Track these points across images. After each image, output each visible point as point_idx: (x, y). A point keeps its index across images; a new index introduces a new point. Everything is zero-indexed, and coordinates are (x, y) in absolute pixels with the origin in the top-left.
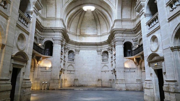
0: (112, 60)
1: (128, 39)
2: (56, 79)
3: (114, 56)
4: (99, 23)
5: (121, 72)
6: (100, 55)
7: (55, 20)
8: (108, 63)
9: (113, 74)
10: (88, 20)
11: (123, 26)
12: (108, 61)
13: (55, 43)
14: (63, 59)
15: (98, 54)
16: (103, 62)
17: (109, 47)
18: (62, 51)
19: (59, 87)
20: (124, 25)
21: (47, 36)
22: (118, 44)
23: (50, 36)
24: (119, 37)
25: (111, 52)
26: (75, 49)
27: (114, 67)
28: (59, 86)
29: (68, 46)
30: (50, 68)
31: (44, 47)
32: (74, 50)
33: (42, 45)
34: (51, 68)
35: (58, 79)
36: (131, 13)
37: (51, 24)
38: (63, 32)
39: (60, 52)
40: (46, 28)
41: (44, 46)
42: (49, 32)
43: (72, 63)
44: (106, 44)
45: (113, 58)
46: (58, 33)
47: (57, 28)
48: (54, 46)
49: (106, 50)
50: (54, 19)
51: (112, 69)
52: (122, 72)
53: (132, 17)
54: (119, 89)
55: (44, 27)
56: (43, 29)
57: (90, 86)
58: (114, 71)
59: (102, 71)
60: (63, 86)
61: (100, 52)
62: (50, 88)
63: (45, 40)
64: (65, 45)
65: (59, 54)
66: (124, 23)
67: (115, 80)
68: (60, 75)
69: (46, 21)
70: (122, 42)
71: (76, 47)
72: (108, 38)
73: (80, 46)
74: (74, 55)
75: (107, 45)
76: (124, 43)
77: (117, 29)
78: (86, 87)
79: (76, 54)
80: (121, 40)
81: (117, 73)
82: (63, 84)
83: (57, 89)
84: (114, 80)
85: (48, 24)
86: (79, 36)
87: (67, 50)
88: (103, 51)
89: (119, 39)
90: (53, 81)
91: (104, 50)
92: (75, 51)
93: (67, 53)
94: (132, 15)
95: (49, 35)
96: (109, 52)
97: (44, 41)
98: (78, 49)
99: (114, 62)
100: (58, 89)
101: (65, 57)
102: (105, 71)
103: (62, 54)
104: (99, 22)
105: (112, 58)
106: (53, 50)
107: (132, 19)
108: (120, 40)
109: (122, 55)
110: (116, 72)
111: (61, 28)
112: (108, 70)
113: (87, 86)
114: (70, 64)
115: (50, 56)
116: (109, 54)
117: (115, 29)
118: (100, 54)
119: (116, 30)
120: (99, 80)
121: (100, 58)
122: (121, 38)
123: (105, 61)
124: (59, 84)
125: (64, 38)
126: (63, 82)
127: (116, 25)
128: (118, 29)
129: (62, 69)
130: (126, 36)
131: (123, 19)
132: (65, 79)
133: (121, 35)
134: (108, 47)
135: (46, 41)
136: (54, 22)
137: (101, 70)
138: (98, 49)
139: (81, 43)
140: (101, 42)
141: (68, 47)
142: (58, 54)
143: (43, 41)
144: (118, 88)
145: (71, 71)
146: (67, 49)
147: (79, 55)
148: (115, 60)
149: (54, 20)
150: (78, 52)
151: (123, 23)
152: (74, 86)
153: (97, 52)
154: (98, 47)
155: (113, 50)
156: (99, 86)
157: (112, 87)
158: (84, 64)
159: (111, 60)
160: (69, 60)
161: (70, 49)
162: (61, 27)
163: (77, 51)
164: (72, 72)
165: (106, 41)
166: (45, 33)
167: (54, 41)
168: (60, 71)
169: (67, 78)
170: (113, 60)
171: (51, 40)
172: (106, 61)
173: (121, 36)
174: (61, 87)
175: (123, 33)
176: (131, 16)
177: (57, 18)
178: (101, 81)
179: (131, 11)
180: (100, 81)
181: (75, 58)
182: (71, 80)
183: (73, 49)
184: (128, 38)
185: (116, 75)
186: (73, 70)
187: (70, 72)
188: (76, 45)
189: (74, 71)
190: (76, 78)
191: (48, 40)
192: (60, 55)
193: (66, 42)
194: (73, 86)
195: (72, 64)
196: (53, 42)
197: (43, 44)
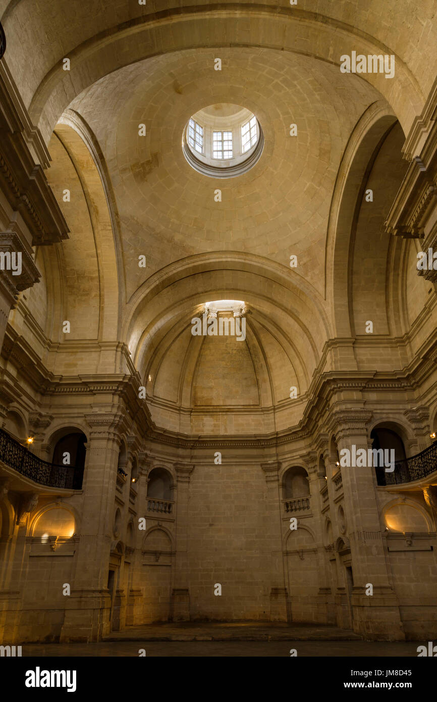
0: (327, 503)
1: (387, 413)
2: (93, 588)
3: (332, 487)
4: (263, 362)
5: (374, 551)
6: (275, 485)
7: (99, 350)
8: (311, 516)
9: (338, 561)
10: (222, 354)
11: (363, 362)
12: (308, 507)
13: (96, 436)
14: (128, 505)
15: (269, 479)
16: (287, 511)
17: (309, 450)
18: (120, 471)
19: (106, 625)
20: (364, 358)
21: (63, 411)
22: (348, 432)
23: (76, 411)
24: (349, 406)
25: (318, 468)
26: (175, 464)
27: (336, 531)
28: (102, 625)
29: (148, 452)
30: (69, 540)
31: (49, 453)
32: (170, 467)
33: (43, 447)
34: (75, 539)
35: (101, 592)
36: (387, 312)
37: (79, 363)
38: (125, 391)
39: (114, 472)
40: (61, 378)
41: (48, 449)
42: (71, 394)
43: (164, 520)
44: (296, 440)
45: (332, 494)
46: (108, 398)
47: (104, 377)
48: (89, 447)
49: (299, 462)
50: (93, 347)
51: (328, 543)
52: (378, 554)
53: (393, 327)
54: (371, 631)
55: (52, 376)
56: (50, 384)
57: (239, 621)
58: (341, 549)
59: (287, 553)
60: (123, 622)
61: (275, 473)
62: (62, 635)
63: (57, 425)
64: (134, 447)
65: (111, 481)
66: (364, 353)
67: (346, 591)
68: (111, 573)
69: (63, 356)
70: (362, 425)
71: (179, 456)
72: (305, 414)
73: (196, 452)
74: (172, 487)
75: (302, 444)
76: (371, 427)
77: (337, 373)
78: (222, 625)
79: (179, 484)
80: (358, 415)
81: (356, 558)
82: (123, 614)
83: (95, 638)
84: (344, 589)
85: (68, 365)
86: (191, 412)
87: (145, 467)
88: (285, 466)
89: (352, 412)
90: (80, 602)
91: (292, 462)
92: (177, 470)
93: (144, 479)
94: (392, 322)
95: (70, 407)
96: (313, 470)
97: (49, 432)
98: (186, 461)
99: (335, 509)
100: (100, 636)
101: (133, 495)
102: (298, 552)
103: (120, 483)
104: (265, 358)
105: (325, 493)
106: (85, 466)
107: (394, 337)
108: (353, 415)
109: (371, 476)
110: (348, 552)
111: (119, 377)
112: (314, 546)
113: (225, 621)
114: (156, 523)
115: (70, 492)
116: (313, 477)
117: (331, 373)
118: (273, 479)
119: (335, 377)
120: (275, 592)
121: (277, 495)
122: (359, 407)
123: (296, 510)
124: (106, 613)
125: (133, 418)
126: (124, 602)
127: (331, 358)
128: (345, 373)
129: (120, 546)
130: (378, 402)
131: (357, 338)
132: (132, 591)
133: (356, 395)
134: (304, 452)
135: (58, 428)
136: (95, 355)
137: (284, 549)
138: (265, 459)
139: (200, 437)
140: (277, 434)
141: (146, 455)
142: (106, 480)
143: (48, 429)
144: (368, 628)
145: (157, 554)
146: (143, 462)
147: (190, 485)
148: (340, 499)
149: (93, 350)
150: (186, 475)
151: (360, 351)
152: (170, 620)
153: (261, 473)
154: (267, 451)
155: (327, 462)
156: (276, 617)
157: (336, 625)
158: (211, 525)
159: (322, 503)
160: (149, 509)
161: (156, 464)
162: (118, 372)
163: (182, 471)
164: (163, 560)
165: (295, 427)
166: (57, 400)
167: (90, 430)
168: (113, 555)
169: (141, 588)
170: (331, 502)
171: (79, 423)
172: (300, 509)
173: (358, 402)
174: (115, 628)
175: (365, 387)
176: (388, 324)
177: (104, 340)
178: (287, 595)
179: (387, 308)
180: (282, 599)
181: (175, 500)
182: (159, 594)
183: (166, 464)
184: (387, 407)
185: (350, 569)
186: (168, 550)
187: (153, 558)
188: (178, 447)
189: (171, 554)
190: (182, 587)
191: (66, 425)
192: (111, 485)
193: (139, 437)
194: (165, 623)
195: (164, 524)
196: (86, 431)
197: (46, 441)
